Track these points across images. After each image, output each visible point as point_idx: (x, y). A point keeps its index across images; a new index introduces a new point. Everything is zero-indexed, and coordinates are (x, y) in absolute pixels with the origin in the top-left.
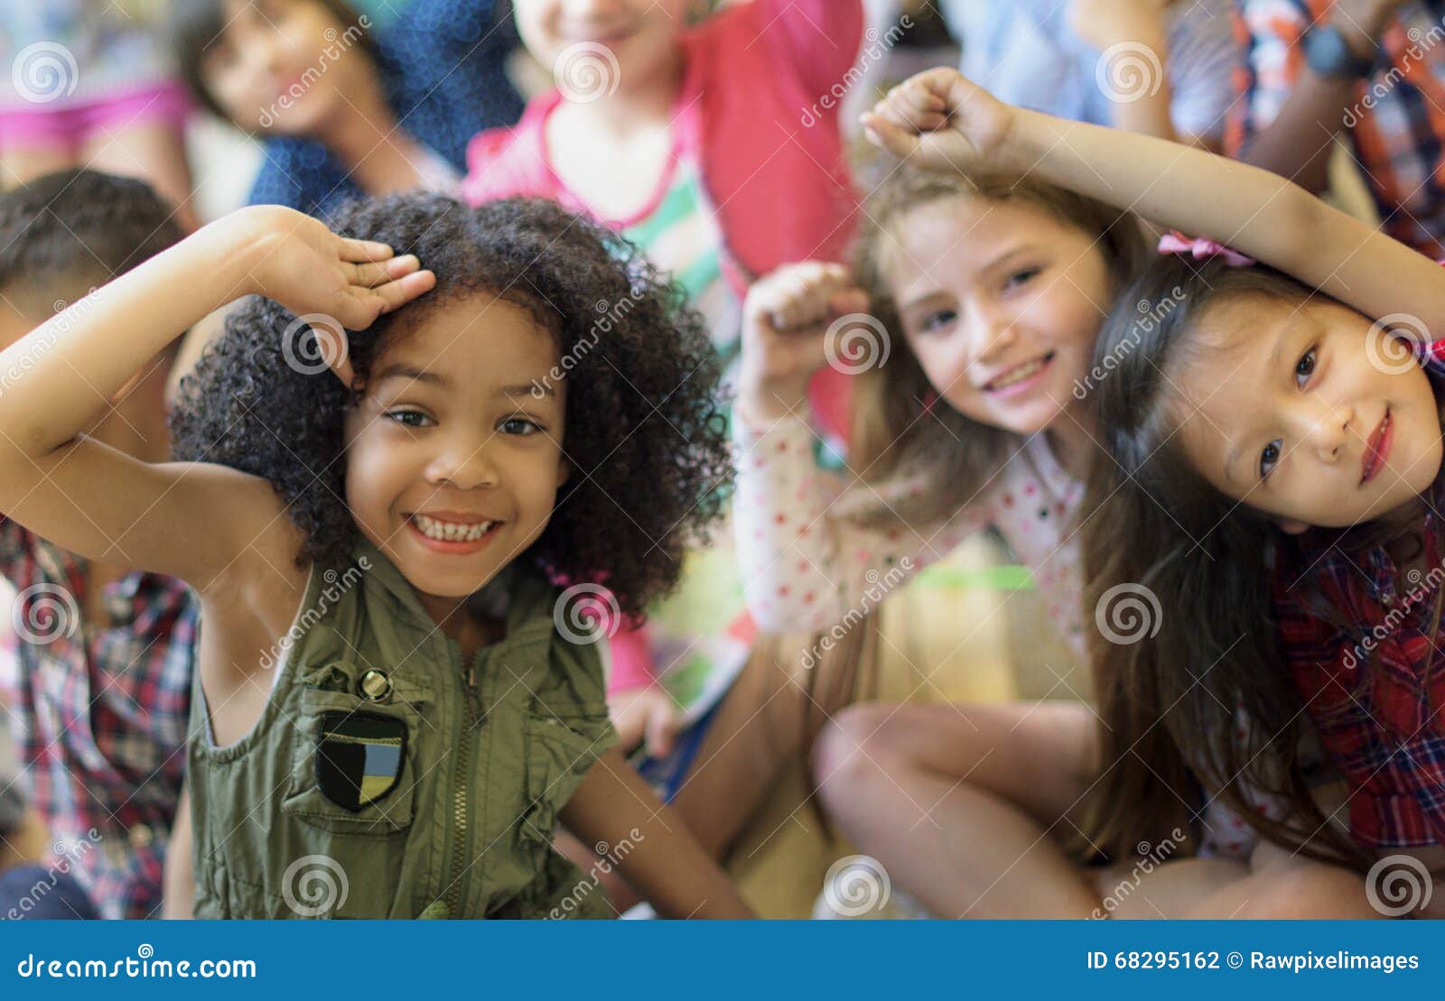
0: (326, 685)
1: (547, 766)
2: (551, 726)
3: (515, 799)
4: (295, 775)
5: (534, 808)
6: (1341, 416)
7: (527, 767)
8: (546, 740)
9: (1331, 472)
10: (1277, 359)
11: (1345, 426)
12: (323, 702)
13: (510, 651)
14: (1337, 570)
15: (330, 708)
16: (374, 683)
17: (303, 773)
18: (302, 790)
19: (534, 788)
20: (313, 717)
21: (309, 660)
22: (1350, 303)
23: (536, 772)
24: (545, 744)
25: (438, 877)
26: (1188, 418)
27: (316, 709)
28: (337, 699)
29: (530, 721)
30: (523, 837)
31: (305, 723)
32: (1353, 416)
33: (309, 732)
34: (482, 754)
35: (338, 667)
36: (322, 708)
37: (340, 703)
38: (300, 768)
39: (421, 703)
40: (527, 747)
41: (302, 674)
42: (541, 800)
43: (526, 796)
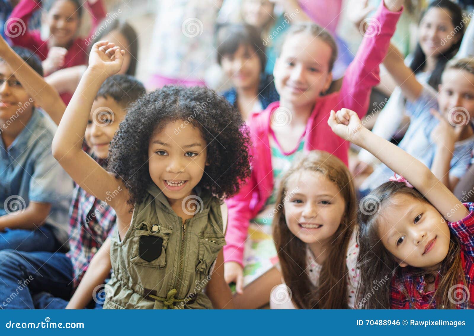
0: (142, 229)
1: (205, 251)
2: (206, 241)
3: (195, 260)
4: (134, 253)
5: (200, 262)
6: (423, 233)
7: (199, 251)
8: (205, 244)
9: (416, 248)
10: (411, 213)
11: (423, 236)
12: (141, 233)
13: (196, 219)
14: (410, 280)
15: (142, 235)
16: (155, 228)
17: (136, 252)
18: (135, 256)
19: (201, 257)
20: (138, 237)
21: (137, 222)
22: (434, 205)
23: (201, 252)
24: (204, 245)
25: (174, 280)
26: (382, 221)
27: (139, 235)
28: (144, 233)
29: (200, 239)
30: (197, 270)
31: (136, 239)
32: (426, 235)
33: (137, 241)
34: (188, 248)
35: (144, 223)
36: (140, 235)
37: (145, 233)
38: (135, 251)
39: (169, 233)
40: (199, 245)
41: (135, 227)
42: (202, 260)
43: (198, 259)
